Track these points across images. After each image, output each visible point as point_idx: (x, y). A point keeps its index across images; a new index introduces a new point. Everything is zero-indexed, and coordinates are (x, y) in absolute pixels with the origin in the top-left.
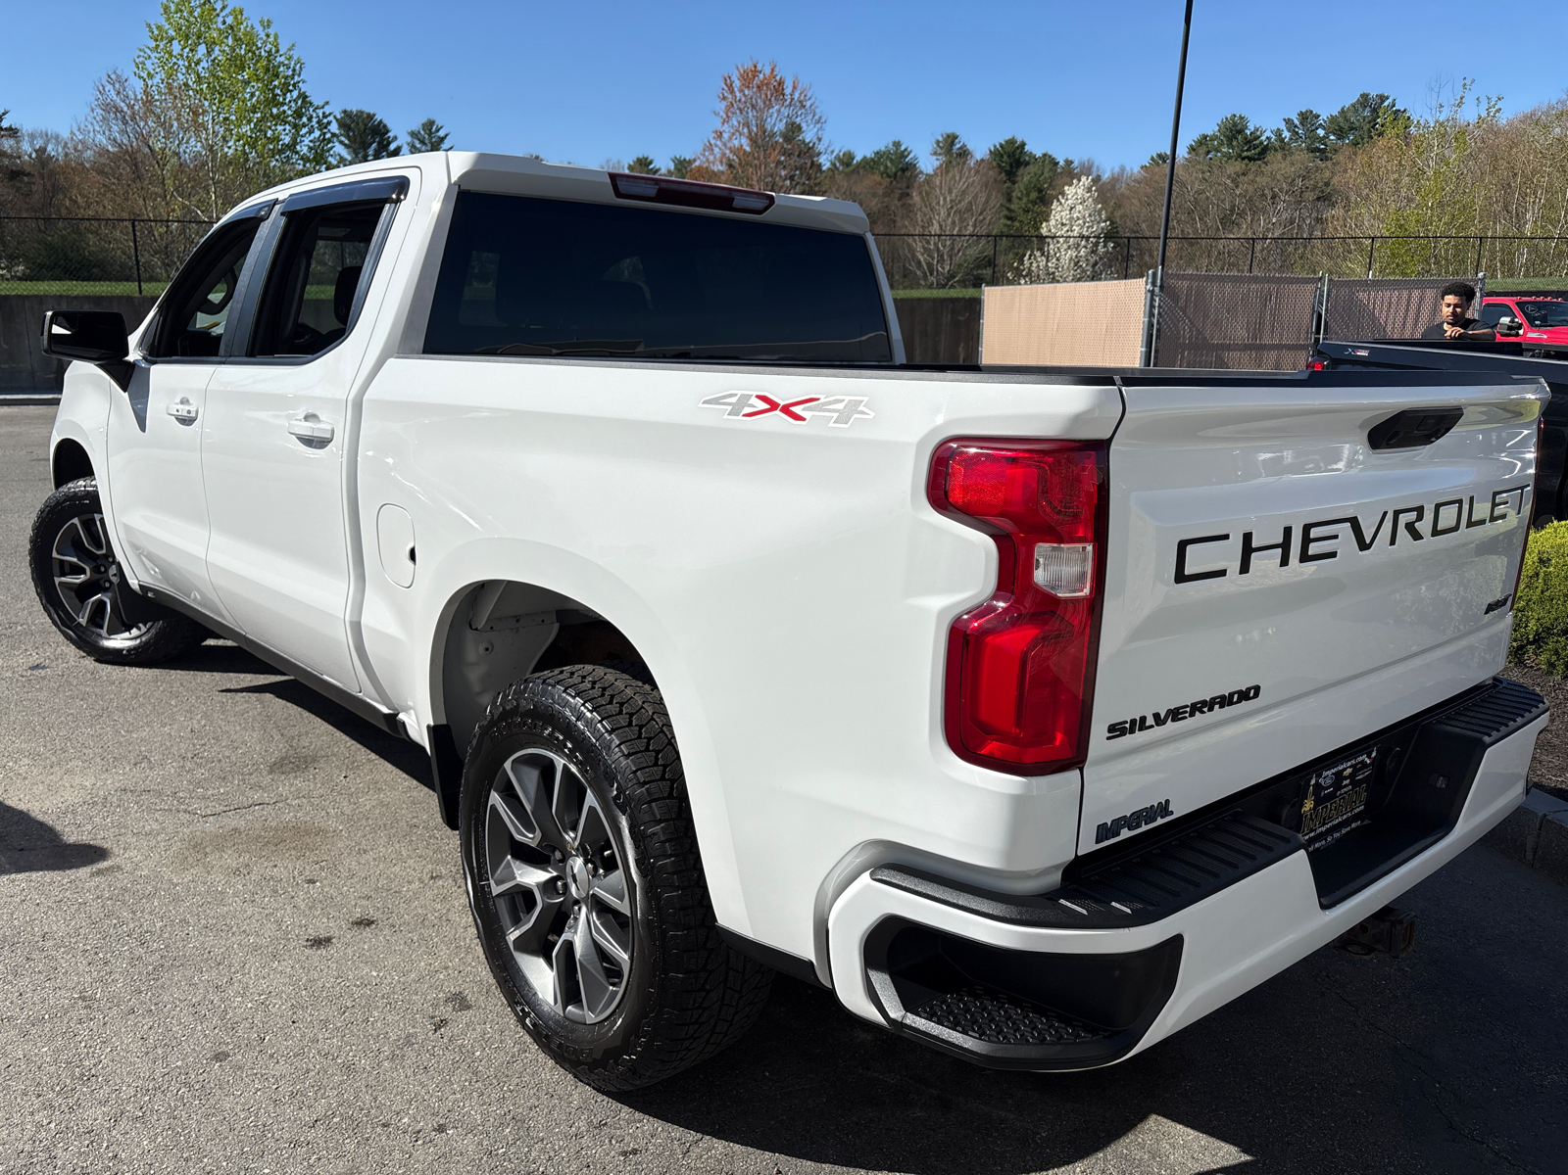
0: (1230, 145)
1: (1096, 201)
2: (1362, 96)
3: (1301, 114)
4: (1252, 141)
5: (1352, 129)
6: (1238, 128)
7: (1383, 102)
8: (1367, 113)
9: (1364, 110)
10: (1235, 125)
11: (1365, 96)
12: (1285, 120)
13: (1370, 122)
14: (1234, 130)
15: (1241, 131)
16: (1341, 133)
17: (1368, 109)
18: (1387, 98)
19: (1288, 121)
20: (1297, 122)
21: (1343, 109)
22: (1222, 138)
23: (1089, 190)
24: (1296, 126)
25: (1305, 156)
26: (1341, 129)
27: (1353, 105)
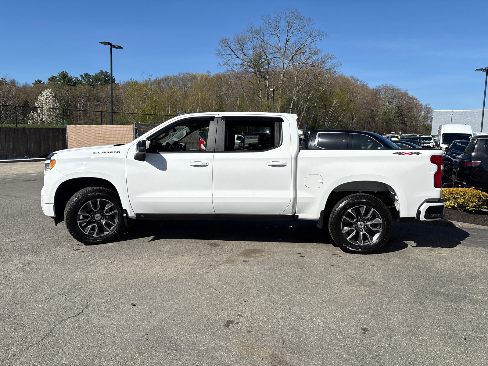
0: (64, 80)
1: (53, 97)
2: (101, 71)
3: (85, 74)
4: (70, 80)
5: (99, 80)
6: (66, 75)
7: (107, 74)
8: (103, 76)
9: (102, 75)
10: (64, 74)
11: (102, 71)
12: (80, 75)
13: (104, 79)
14: (64, 76)
15: (66, 77)
16: (97, 81)
17: (103, 75)
18: (108, 73)
19: (81, 76)
20: (84, 76)
21: (96, 74)
22: (61, 78)
23: (51, 93)
24: (84, 77)
25: (88, 86)
26: (96, 80)
27: (99, 73)
